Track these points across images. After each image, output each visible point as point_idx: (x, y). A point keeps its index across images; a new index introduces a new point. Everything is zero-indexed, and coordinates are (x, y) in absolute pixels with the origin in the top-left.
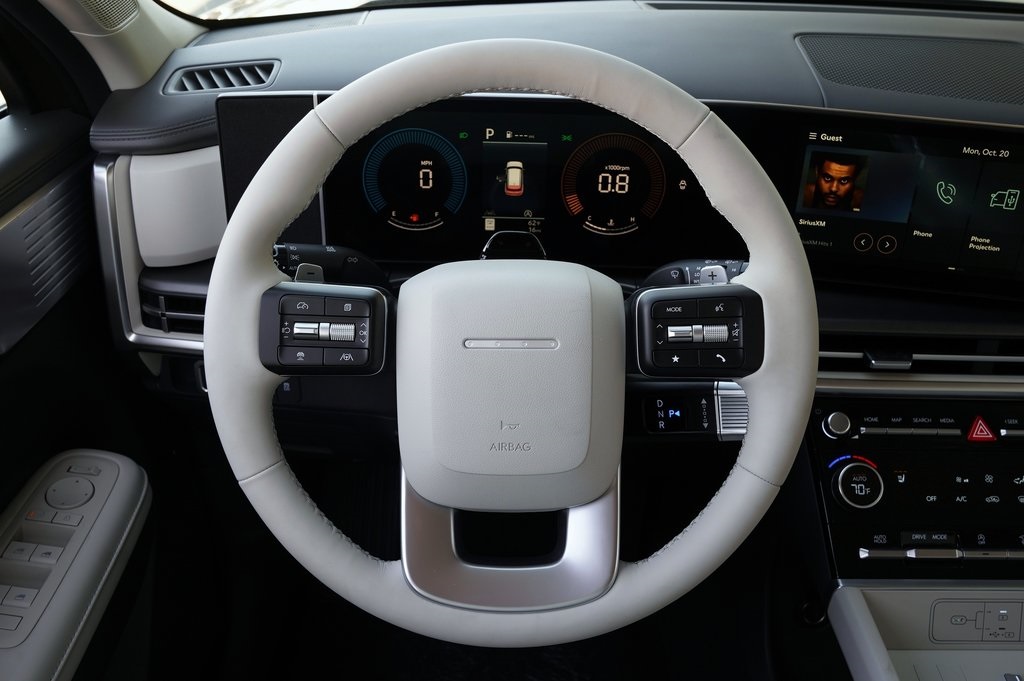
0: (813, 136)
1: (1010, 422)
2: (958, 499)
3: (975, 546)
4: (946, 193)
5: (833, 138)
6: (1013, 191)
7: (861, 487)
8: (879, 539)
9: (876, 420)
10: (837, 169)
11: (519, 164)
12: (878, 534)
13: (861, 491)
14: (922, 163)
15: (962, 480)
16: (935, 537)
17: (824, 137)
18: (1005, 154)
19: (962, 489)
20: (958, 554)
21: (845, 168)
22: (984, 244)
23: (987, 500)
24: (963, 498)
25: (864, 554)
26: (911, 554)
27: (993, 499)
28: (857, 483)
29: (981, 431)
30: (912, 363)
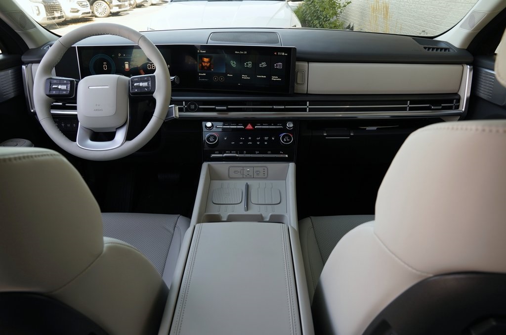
0: (198, 51)
1: (258, 124)
2: (240, 143)
3: (243, 154)
4: (233, 64)
5: (203, 51)
10: (206, 60)
11: (127, 63)
12: (217, 151)
13: (212, 140)
14: (226, 56)
15: (242, 139)
16: (232, 152)
17: (201, 51)
18: (245, 52)
19: (242, 141)
20: (237, 155)
21: (208, 59)
22: (246, 77)
23: (248, 143)
24: (242, 143)
25: (212, 156)
26: (224, 155)
27: (250, 143)
28: (211, 138)
29: (249, 127)
30: (227, 108)
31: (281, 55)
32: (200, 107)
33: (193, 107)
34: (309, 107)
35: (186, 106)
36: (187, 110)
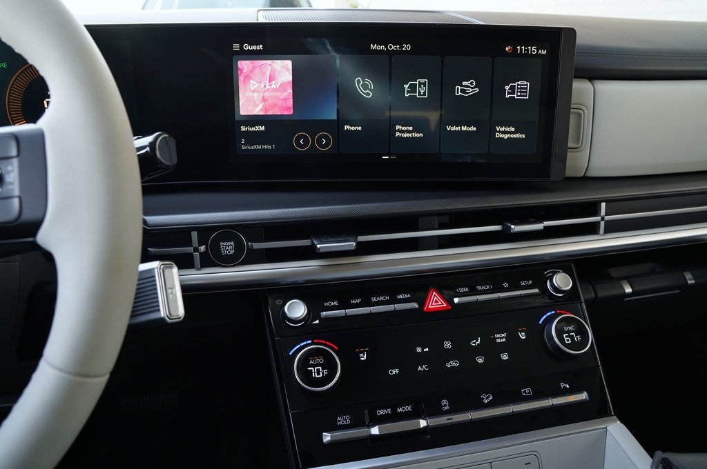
0: (236, 47)
1: (462, 290)
2: (420, 368)
3: (440, 412)
4: (365, 87)
5: (254, 47)
6: (422, 81)
7: (318, 370)
8: (343, 420)
9: (336, 303)
12: (341, 416)
13: (319, 374)
14: (338, 62)
15: (423, 350)
16: (400, 410)
17: (246, 47)
18: (407, 47)
19: (422, 358)
20: (423, 423)
22: (409, 132)
23: (448, 365)
24: (424, 367)
25: (327, 437)
26: (375, 431)
27: (453, 364)
28: (314, 366)
29: (436, 302)
30: (359, 244)
31: (528, 55)
32: (257, 246)
33: (228, 248)
34: (607, 218)
35: (202, 248)
36: (207, 262)
